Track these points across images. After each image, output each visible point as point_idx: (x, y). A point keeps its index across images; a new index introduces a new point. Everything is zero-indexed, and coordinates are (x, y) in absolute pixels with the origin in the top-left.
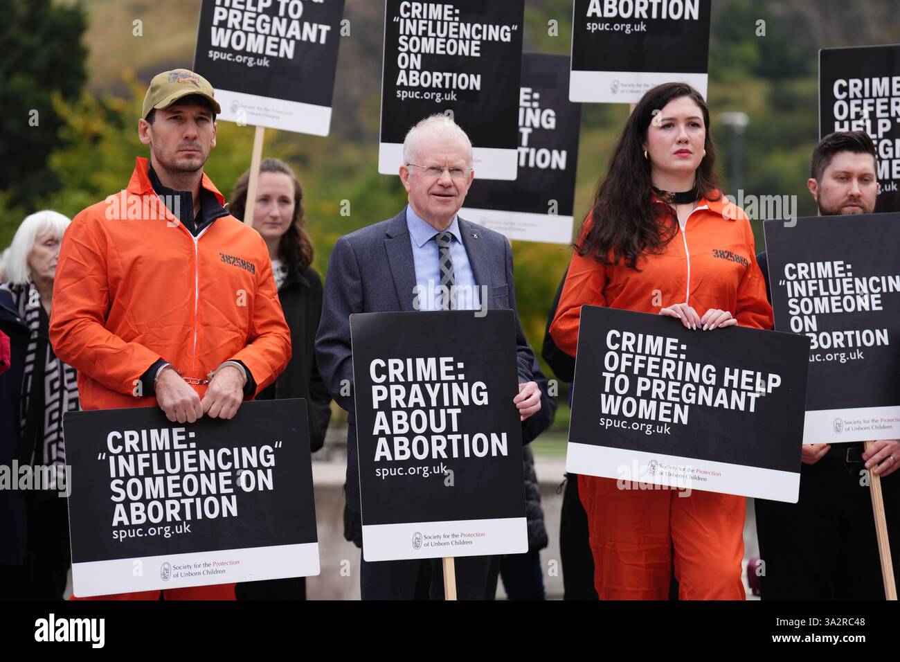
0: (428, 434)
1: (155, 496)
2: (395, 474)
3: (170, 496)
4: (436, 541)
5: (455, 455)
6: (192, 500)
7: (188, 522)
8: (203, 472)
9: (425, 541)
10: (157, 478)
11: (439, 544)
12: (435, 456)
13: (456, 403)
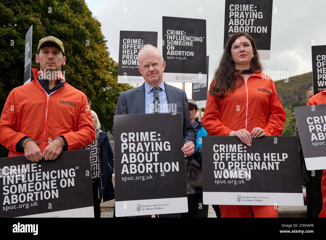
0: (145, 163)
1: (22, 191)
2: (130, 179)
3: (29, 191)
4: (147, 208)
5: (156, 171)
6: (39, 192)
7: (36, 201)
8: (44, 181)
9: (142, 208)
10: (24, 184)
11: (148, 209)
12: (147, 172)
13: (157, 150)
